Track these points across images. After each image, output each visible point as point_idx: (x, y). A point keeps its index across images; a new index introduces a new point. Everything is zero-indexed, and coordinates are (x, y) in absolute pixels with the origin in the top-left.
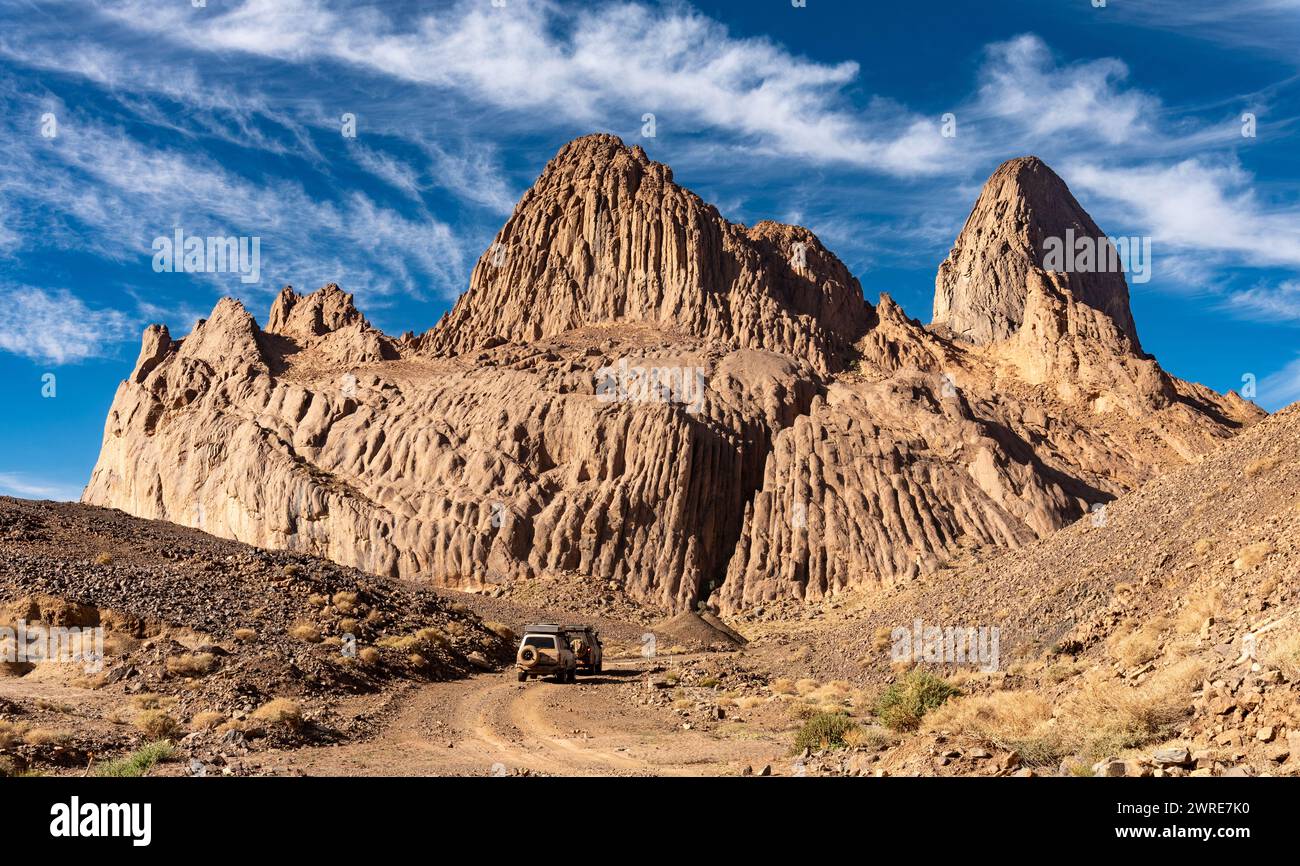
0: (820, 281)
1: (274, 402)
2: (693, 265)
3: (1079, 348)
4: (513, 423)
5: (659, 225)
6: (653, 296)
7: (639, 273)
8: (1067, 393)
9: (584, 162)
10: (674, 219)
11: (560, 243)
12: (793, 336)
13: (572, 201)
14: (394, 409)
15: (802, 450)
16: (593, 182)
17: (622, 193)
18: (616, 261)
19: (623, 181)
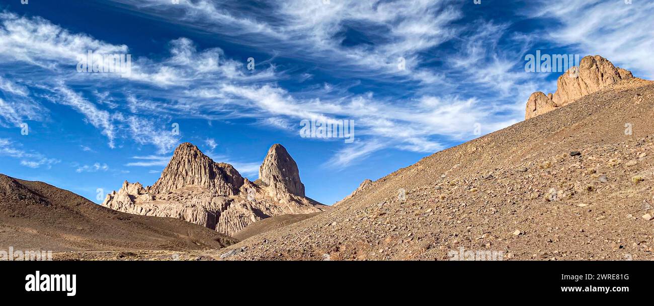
0: (233, 176)
1: (135, 209)
2: (208, 174)
3: (278, 191)
4: (178, 213)
5: (201, 166)
6: (200, 180)
7: (197, 175)
8: (275, 199)
9: (185, 152)
10: (204, 165)
11: (180, 169)
12: (227, 188)
13: (183, 160)
14: (157, 210)
15: (225, 216)
16: (187, 157)
17: (193, 159)
18: (192, 173)
19: (193, 157)
